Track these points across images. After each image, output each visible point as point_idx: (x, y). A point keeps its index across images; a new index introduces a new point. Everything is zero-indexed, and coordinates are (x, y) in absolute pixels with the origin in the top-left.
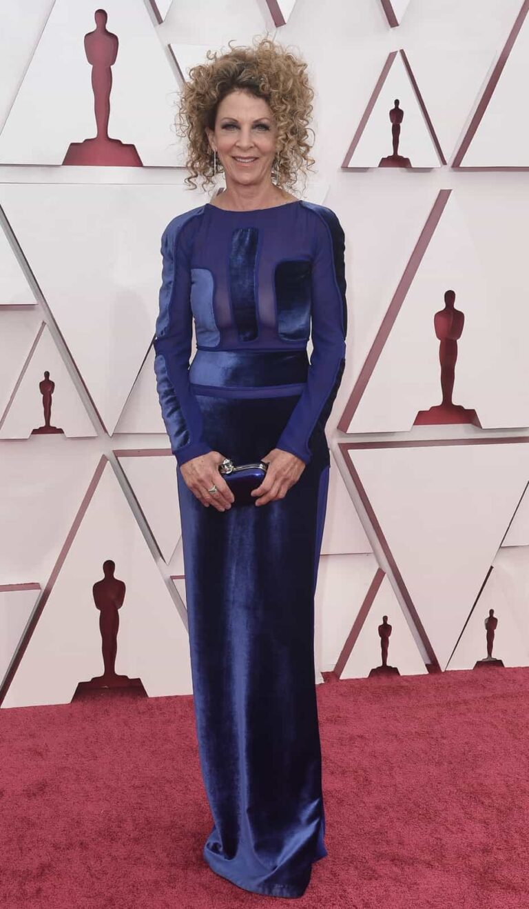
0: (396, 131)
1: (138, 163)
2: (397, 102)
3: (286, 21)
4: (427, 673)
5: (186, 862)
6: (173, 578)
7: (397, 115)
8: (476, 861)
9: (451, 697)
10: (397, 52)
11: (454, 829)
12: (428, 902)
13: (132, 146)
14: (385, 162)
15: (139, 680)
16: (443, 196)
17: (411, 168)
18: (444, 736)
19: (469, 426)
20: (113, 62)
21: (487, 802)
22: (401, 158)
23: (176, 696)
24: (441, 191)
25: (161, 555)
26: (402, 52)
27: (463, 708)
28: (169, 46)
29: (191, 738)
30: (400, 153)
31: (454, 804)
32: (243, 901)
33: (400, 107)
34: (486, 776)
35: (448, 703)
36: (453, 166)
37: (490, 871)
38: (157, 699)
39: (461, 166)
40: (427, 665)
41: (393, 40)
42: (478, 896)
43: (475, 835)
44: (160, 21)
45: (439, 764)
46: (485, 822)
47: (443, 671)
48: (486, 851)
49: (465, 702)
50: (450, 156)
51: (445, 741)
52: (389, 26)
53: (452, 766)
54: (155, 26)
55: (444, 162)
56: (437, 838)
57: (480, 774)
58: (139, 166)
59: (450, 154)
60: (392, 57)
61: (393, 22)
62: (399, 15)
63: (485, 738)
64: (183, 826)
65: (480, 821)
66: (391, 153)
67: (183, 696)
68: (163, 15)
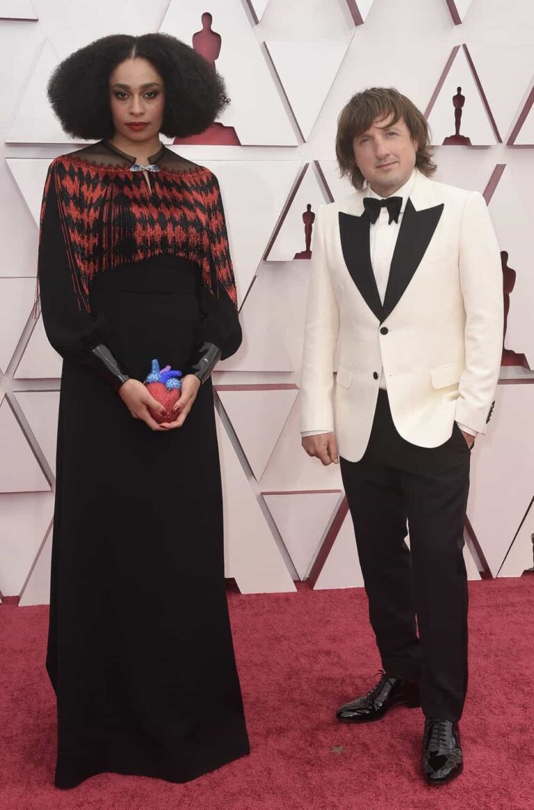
0: (458, 114)
1: (236, 142)
2: (459, 89)
3: (364, 21)
4: (480, 579)
5: (267, 732)
6: (263, 494)
7: (459, 100)
8: (514, 739)
9: (500, 600)
10: (459, 46)
11: (497, 712)
12: (471, 771)
13: (232, 128)
14: (449, 141)
15: (233, 579)
16: (499, 169)
17: (471, 145)
18: (493, 632)
19: (520, 367)
20: (217, 57)
21: (527, 689)
22: (463, 137)
23: (265, 594)
24: (498, 165)
25: (253, 474)
26: (465, 46)
27: (510, 609)
28: (264, 43)
29: (276, 629)
30: (461, 133)
31: (498, 691)
32: (313, 765)
33: (462, 93)
34: (527, 668)
35: (497, 606)
36: (508, 144)
37: (525, 747)
38: (249, 595)
39: (515, 144)
40: (481, 573)
41: (457, 36)
42: (515, 769)
43: (514, 717)
44: (257, 22)
45: (486, 656)
46: (523, 706)
47: (494, 577)
48: (523, 730)
49: (513, 605)
50: (505, 136)
51: (492, 637)
52: (453, 24)
53: (498, 658)
54: (252, 26)
55: (500, 140)
56: (482, 719)
57: (522, 666)
58: (237, 145)
59: (505, 134)
60: (455, 50)
61: (456, 20)
62: (462, 14)
63: (528, 636)
64: (266, 701)
65: (519, 706)
66: (454, 133)
67: (270, 594)
68: (259, 18)
